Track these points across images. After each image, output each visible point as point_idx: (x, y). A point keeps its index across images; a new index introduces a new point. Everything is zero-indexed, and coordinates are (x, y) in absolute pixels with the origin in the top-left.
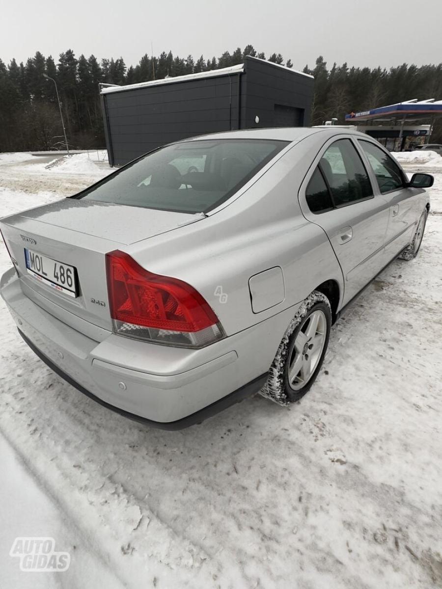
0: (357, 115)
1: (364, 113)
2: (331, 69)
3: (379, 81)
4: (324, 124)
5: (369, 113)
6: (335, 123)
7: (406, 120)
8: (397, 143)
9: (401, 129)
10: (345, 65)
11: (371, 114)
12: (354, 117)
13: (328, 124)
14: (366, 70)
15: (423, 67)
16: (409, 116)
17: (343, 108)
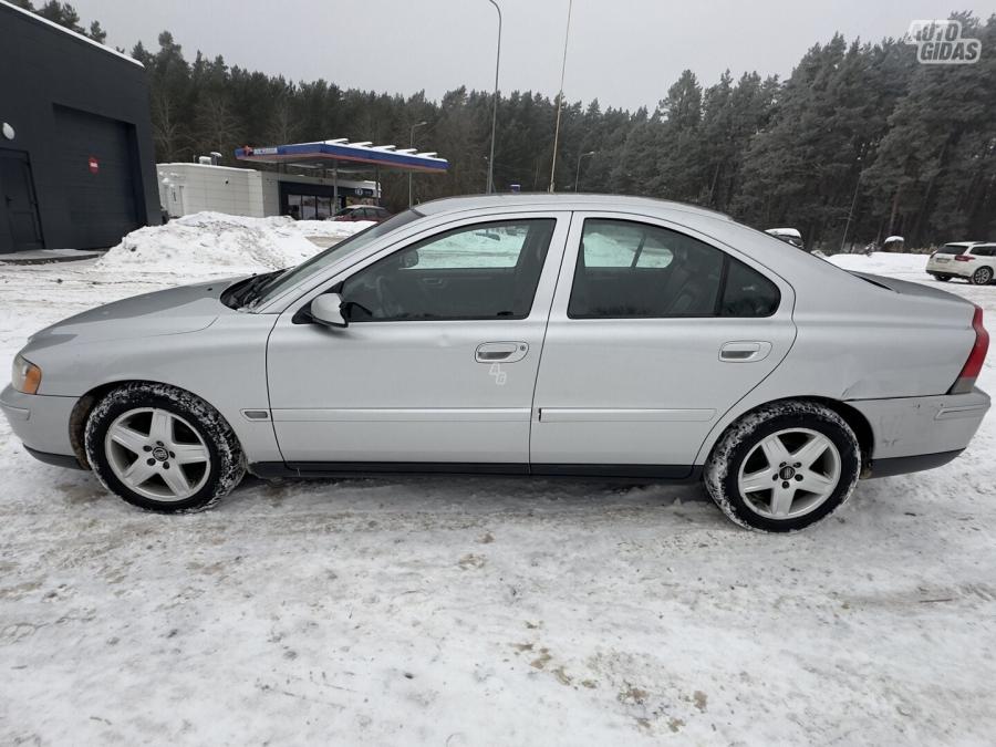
0: (257, 151)
1: (267, 150)
2: (194, 61)
3: (285, 99)
4: (198, 162)
5: (276, 150)
6: (218, 162)
7: (339, 171)
8: (333, 206)
9: (336, 183)
10: (220, 60)
11: (280, 152)
12: (251, 154)
13: (205, 162)
14: (259, 77)
15: (350, 91)
16: (341, 165)
17: (230, 136)
